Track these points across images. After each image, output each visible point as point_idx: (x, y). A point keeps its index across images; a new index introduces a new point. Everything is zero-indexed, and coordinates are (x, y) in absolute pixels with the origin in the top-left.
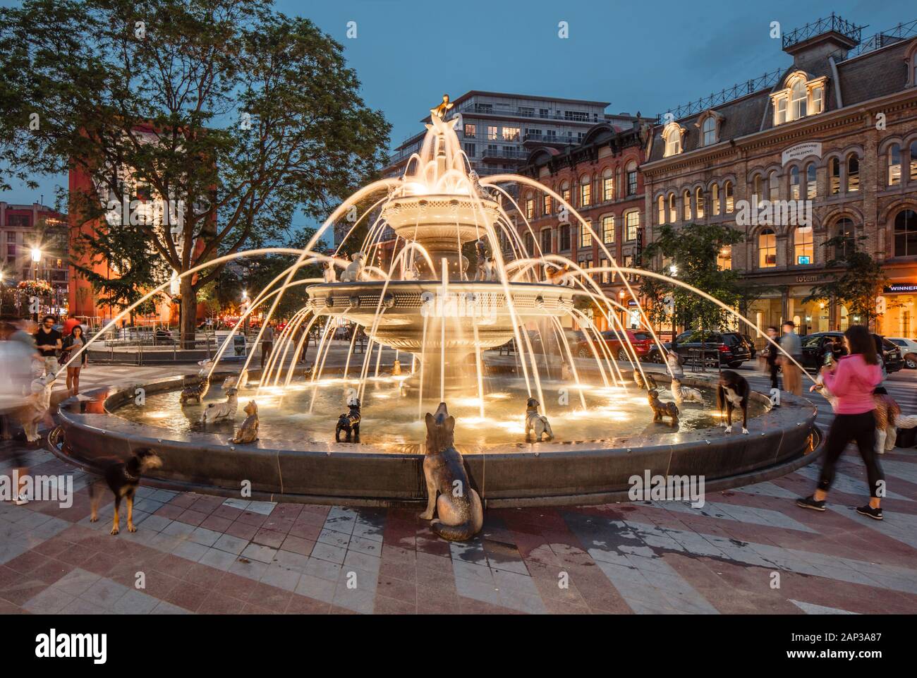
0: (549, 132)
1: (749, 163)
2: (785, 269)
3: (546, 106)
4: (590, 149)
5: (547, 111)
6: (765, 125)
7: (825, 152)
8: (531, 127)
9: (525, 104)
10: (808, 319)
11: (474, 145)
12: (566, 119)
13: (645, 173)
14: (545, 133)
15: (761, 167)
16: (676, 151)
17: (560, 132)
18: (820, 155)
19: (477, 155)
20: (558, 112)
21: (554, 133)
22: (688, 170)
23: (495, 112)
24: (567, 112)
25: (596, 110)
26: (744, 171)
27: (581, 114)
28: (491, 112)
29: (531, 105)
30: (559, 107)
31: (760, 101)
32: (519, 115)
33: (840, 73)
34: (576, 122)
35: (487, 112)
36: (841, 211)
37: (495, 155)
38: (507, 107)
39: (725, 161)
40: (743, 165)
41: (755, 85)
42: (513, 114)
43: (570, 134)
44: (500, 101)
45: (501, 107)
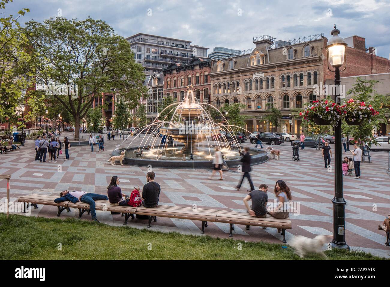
0: (170, 51)
1: (244, 77)
2: (254, 111)
3: (168, 41)
4: (192, 66)
5: (169, 43)
6: (248, 65)
7: (265, 76)
8: (163, 49)
9: (160, 40)
10: (261, 126)
11: (141, 55)
12: (176, 47)
13: (211, 76)
14: (168, 52)
15: (247, 78)
16: (221, 70)
17: (174, 52)
18: (264, 77)
19: (142, 59)
20: (173, 44)
21: (172, 52)
22: (225, 77)
23: (149, 42)
24: (176, 44)
25: (187, 44)
26: (242, 79)
27: (181, 45)
28: (147, 42)
29: (163, 40)
30: (173, 42)
31: (247, 57)
32: (158, 44)
33: (269, 52)
34: (179, 48)
35: (146, 42)
36: (269, 94)
37: (150, 59)
38: (154, 41)
39: (236, 75)
40: (242, 77)
41: (245, 52)
42: (156, 44)
43: (178, 52)
44: (151, 38)
45: (151, 40)
